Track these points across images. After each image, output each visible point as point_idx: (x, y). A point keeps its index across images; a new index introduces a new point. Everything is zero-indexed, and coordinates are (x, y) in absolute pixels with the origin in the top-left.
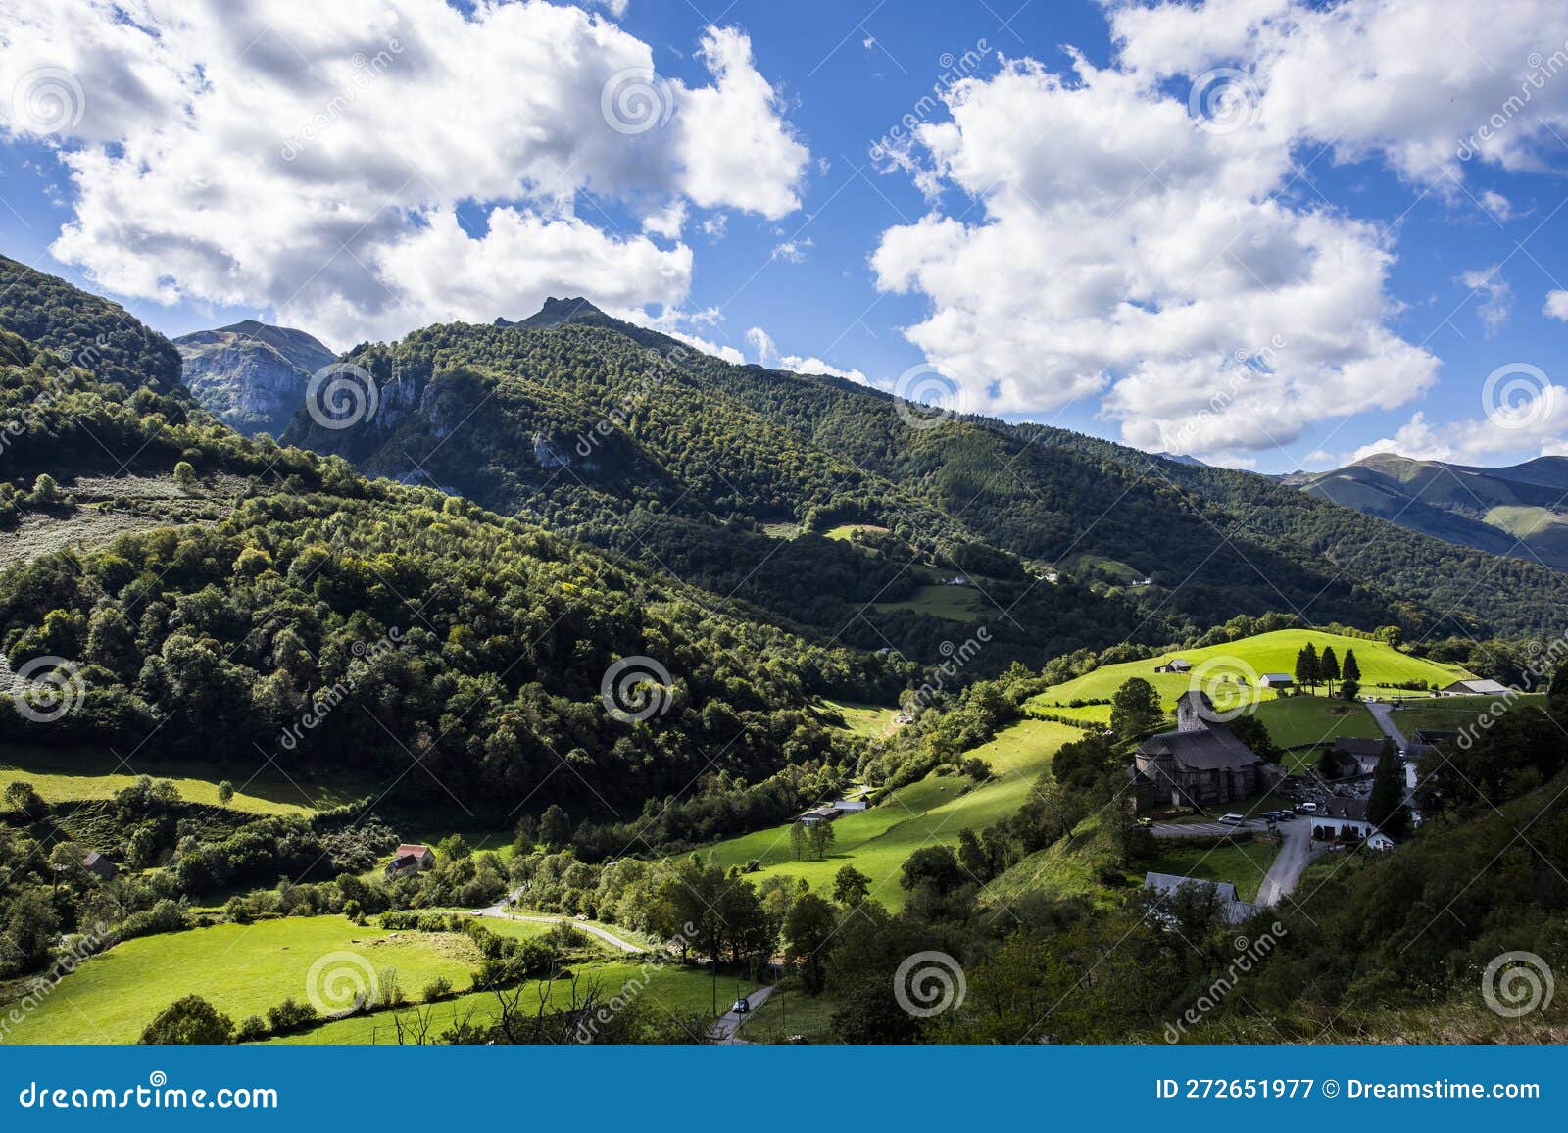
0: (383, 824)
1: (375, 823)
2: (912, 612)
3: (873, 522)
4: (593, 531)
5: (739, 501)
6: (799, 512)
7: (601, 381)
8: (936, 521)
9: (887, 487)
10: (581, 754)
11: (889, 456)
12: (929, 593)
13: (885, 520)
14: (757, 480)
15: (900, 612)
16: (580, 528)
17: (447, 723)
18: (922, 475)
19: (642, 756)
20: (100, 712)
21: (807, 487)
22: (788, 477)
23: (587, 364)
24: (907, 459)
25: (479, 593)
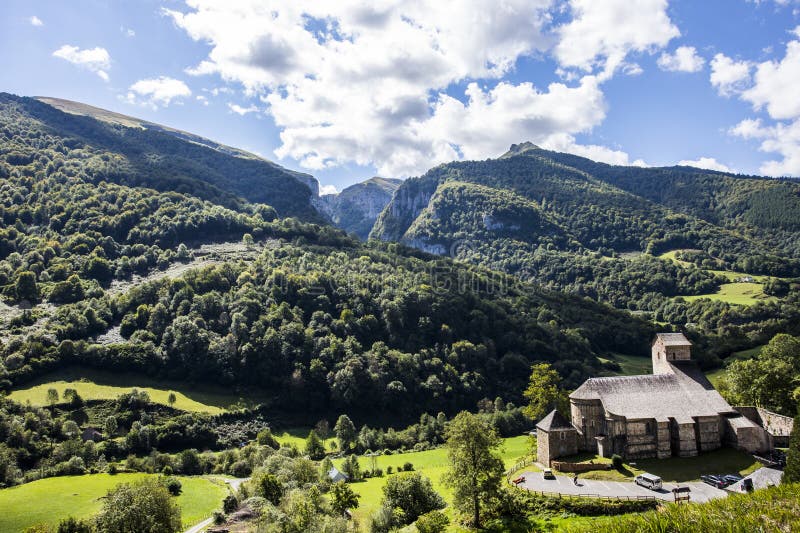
0: (265, 420)
1: (259, 420)
2: (710, 300)
3: (693, 246)
4: (513, 262)
5: (604, 240)
6: (643, 244)
7: (529, 182)
8: (739, 244)
9: (704, 225)
10: (397, 385)
11: (711, 207)
12: (724, 288)
13: (701, 245)
14: (617, 228)
15: (699, 301)
16: (506, 261)
17: (314, 363)
18: (734, 216)
19: (445, 386)
20: (138, 355)
21: (648, 229)
22: (636, 224)
23: (521, 174)
24: (724, 207)
25: (364, 292)
